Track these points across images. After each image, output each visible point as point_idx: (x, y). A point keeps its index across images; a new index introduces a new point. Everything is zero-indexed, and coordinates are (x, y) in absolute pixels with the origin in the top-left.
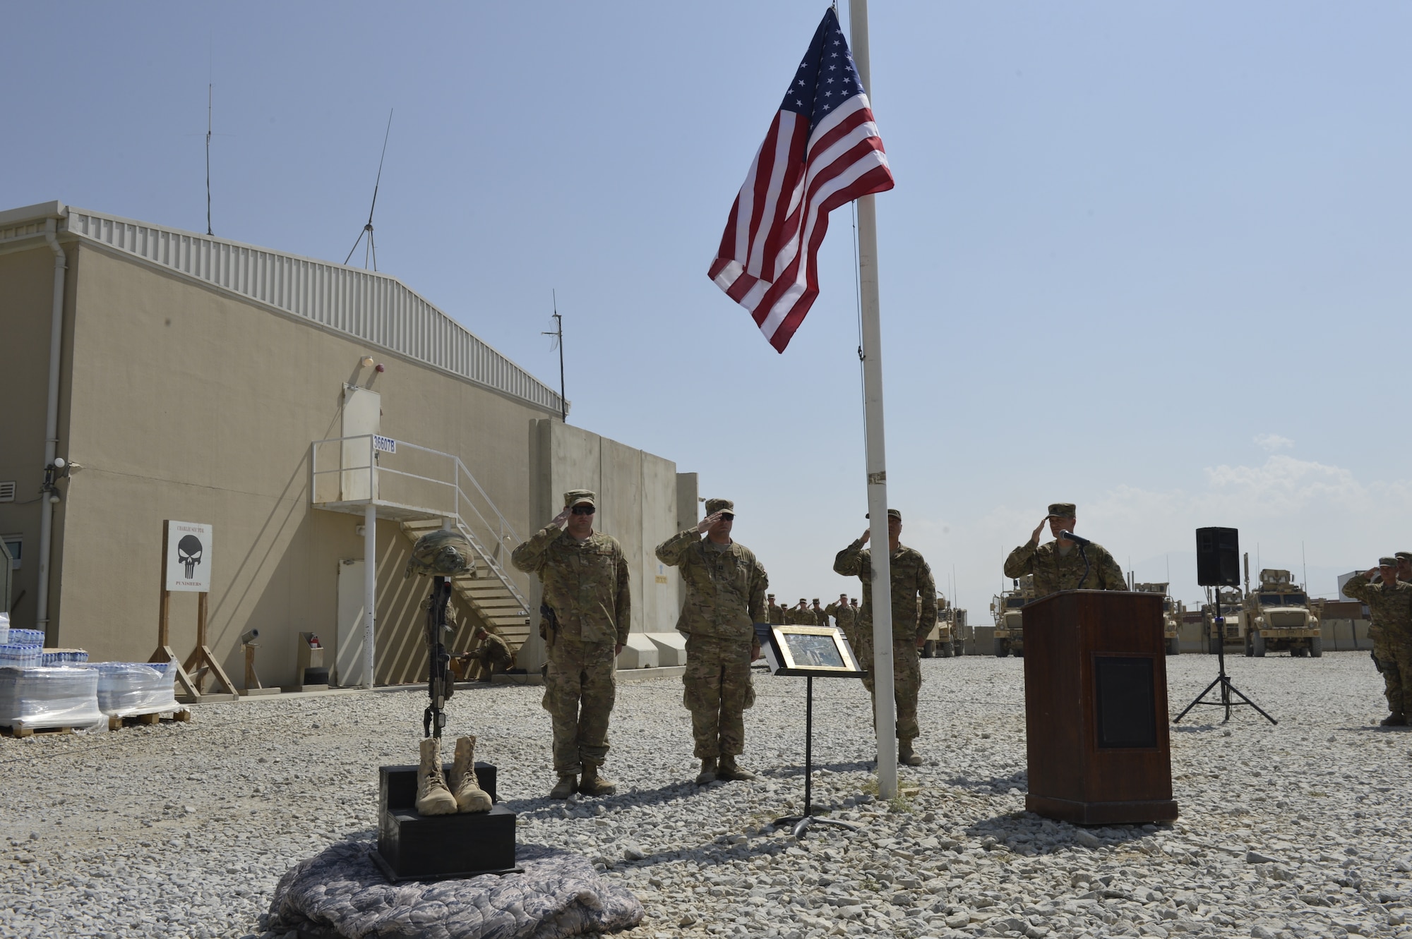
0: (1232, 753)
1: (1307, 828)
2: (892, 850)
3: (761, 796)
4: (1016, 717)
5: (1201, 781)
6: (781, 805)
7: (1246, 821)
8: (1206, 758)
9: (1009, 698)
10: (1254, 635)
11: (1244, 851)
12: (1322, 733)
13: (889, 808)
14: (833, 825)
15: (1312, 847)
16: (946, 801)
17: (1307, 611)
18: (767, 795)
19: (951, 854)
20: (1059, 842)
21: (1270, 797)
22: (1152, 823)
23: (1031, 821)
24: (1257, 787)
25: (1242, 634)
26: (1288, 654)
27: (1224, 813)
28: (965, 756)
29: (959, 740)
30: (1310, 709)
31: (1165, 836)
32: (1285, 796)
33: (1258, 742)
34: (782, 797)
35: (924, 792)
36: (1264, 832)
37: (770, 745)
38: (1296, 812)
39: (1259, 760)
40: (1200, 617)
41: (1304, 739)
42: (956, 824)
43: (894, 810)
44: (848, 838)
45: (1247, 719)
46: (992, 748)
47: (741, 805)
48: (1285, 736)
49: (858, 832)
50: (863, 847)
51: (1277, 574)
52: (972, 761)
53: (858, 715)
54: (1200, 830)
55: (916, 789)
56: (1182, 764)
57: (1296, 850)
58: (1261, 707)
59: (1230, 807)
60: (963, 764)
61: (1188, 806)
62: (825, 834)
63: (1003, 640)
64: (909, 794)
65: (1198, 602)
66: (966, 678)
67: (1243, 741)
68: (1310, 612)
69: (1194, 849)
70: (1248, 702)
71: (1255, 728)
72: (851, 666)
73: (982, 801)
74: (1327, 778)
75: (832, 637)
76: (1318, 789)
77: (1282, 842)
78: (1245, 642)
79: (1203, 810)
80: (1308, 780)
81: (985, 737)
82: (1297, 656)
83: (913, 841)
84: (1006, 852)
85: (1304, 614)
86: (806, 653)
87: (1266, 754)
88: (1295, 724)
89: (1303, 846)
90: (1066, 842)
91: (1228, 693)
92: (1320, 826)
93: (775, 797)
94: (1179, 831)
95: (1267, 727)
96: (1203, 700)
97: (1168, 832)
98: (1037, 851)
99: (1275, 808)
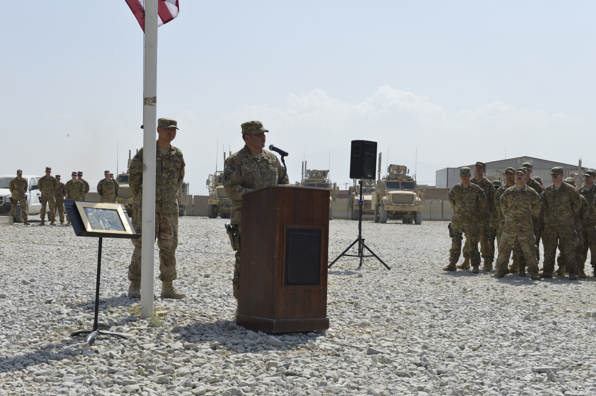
0: (362, 288)
1: (402, 334)
2: (153, 351)
3: (58, 317)
4: (226, 263)
5: (343, 306)
6: (73, 323)
7: (368, 330)
8: (347, 291)
9: (220, 249)
10: (381, 208)
11: (366, 348)
12: (416, 276)
13: (148, 324)
14: (112, 335)
15: (404, 345)
16: (186, 319)
17: (415, 194)
18: (63, 316)
19: (191, 352)
20: (258, 344)
21: (382, 316)
22: (313, 332)
23: (240, 331)
24: (375, 310)
25: (373, 207)
26: (401, 221)
27: (356, 325)
28: (194, 289)
29: (189, 278)
30: (411, 260)
31: (321, 339)
32: (391, 315)
33: (378, 281)
34: (74, 318)
35: (171, 313)
36: (378, 336)
37: (55, 281)
38: (397, 324)
39: (378, 292)
40: (348, 194)
41: (405, 280)
42: (194, 334)
43: (152, 325)
44: (123, 344)
45: (373, 266)
46: (211, 284)
47: (45, 324)
48: (395, 277)
49: (130, 340)
50: (134, 349)
51: (399, 168)
52: (200, 293)
53: (116, 260)
54: (341, 335)
55: (166, 312)
56: (332, 295)
57: (395, 347)
58: (381, 258)
59: (359, 321)
60: (193, 295)
61: (335, 321)
62: (107, 341)
63: (214, 206)
64: (161, 315)
65: (346, 184)
66: (190, 234)
67: (369, 280)
68: (417, 194)
69: (337, 347)
70: (374, 255)
71: (377, 271)
72: (129, 231)
73: (208, 319)
74: (416, 304)
75: (117, 210)
76: (410, 311)
77: (387, 342)
78: (375, 213)
79: (343, 323)
80: (405, 305)
81: (207, 276)
82: (406, 223)
83: (166, 345)
84: (226, 351)
85: (413, 195)
86: (99, 221)
87: (382, 289)
88: (401, 269)
89: (399, 344)
90: (262, 343)
91: (362, 249)
92: (410, 332)
93: (68, 318)
94: (329, 336)
95: (385, 271)
96: (347, 253)
97: (323, 337)
98: (245, 350)
99: (385, 322)
